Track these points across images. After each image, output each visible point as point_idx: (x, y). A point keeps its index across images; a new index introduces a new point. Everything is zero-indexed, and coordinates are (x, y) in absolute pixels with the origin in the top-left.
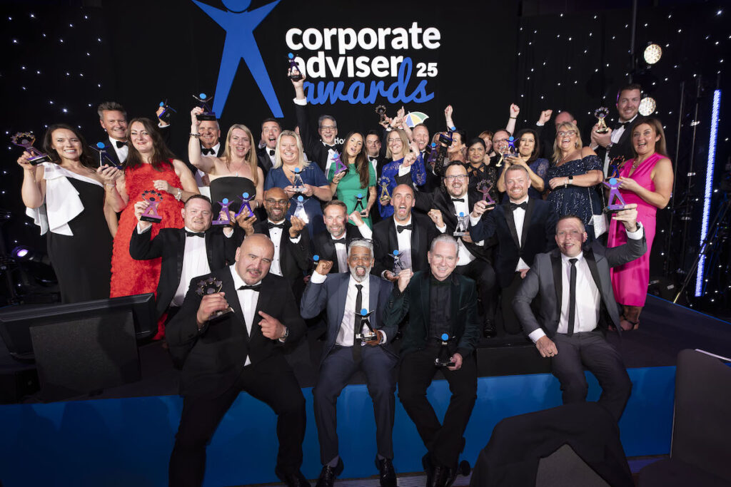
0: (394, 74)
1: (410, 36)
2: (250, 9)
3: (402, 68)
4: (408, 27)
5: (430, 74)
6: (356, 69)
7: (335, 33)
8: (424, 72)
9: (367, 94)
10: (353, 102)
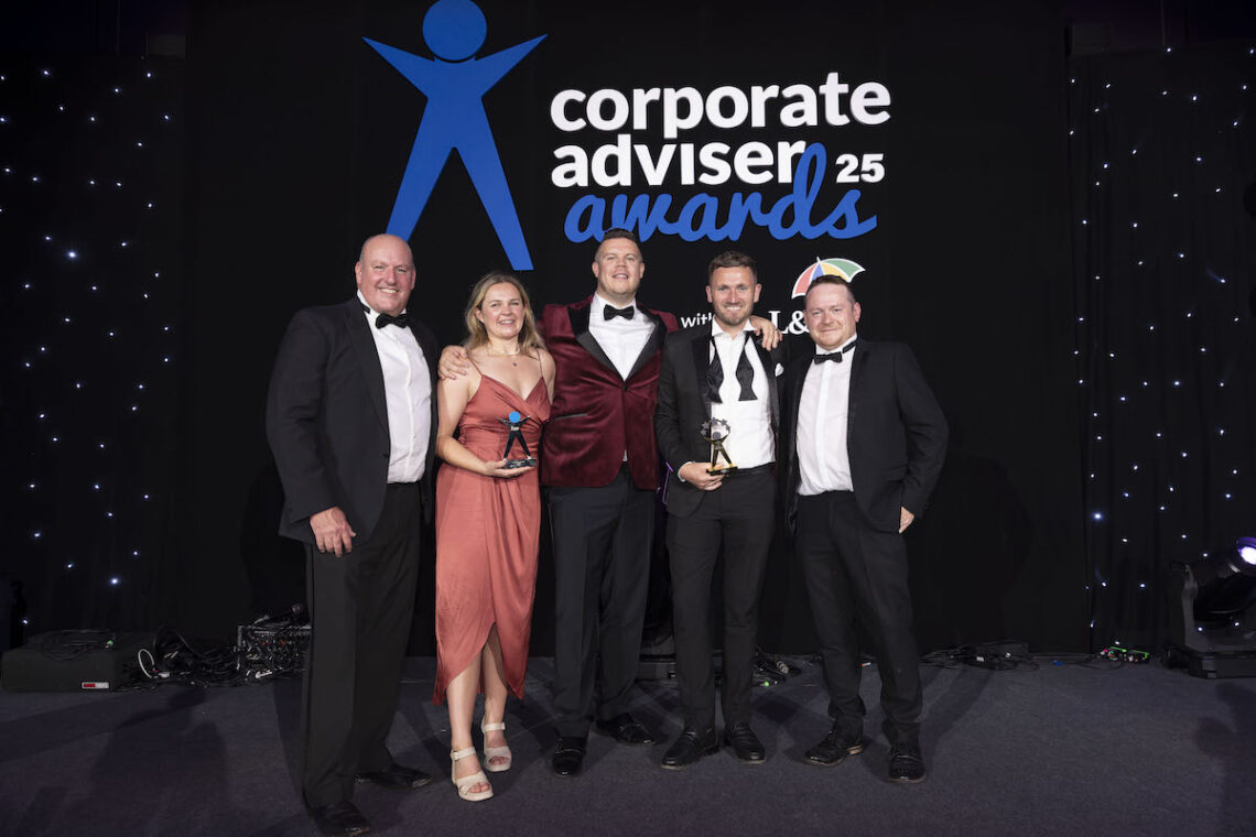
0: (785, 176)
1: (821, 100)
2: (480, 55)
3: (804, 165)
4: (816, 82)
5: (867, 178)
6: (699, 169)
7: (657, 97)
8: (853, 174)
9: (722, 220)
10: (690, 236)
